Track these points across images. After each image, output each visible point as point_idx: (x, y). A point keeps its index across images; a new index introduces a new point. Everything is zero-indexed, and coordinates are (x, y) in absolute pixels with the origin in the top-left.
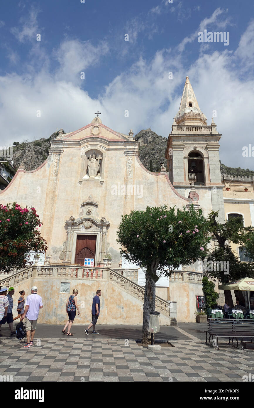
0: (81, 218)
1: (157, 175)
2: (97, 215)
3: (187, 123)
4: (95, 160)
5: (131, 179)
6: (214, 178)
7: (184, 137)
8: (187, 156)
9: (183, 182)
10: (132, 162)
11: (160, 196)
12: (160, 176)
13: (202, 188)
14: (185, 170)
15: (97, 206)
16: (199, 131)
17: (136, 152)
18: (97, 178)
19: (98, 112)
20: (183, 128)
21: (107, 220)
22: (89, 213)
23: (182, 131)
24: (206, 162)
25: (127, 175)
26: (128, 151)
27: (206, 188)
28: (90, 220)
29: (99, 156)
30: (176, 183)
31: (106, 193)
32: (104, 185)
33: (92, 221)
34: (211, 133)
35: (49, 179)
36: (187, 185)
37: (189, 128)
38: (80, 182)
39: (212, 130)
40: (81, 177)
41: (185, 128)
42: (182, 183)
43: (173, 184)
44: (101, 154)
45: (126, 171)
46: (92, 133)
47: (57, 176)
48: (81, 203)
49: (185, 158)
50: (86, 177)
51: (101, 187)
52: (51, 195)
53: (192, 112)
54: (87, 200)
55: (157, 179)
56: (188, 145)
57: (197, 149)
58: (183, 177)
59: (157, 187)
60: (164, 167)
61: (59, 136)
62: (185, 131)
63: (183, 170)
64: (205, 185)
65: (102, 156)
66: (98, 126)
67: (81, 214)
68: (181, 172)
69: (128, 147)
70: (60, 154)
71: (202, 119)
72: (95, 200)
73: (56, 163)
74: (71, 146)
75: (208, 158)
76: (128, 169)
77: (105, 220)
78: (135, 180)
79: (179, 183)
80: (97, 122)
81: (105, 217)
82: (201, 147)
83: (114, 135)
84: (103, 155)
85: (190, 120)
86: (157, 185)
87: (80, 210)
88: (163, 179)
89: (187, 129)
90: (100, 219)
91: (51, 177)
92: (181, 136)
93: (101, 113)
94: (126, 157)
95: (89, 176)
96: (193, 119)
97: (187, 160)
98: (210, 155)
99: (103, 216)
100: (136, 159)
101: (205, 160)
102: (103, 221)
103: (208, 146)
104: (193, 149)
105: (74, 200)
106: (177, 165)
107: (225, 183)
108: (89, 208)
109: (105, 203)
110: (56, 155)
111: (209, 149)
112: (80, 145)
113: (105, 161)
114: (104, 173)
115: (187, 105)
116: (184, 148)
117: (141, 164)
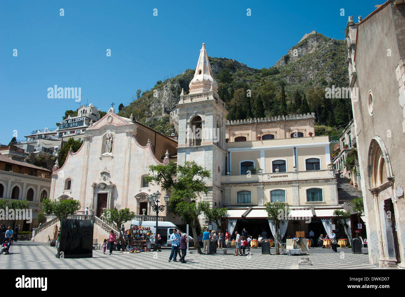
0: (100, 183)
1: (144, 148)
2: (109, 179)
4: (109, 141)
5: (129, 152)
8: (189, 122)
10: (129, 140)
12: (146, 148)
15: (108, 174)
16: (200, 98)
18: (110, 154)
20: (188, 97)
22: (104, 179)
25: (126, 150)
26: (128, 132)
27: (201, 147)
29: (111, 138)
30: (179, 145)
31: (114, 164)
32: (113, 159)
33: (105, 184)
34: (208, 98)
38: (100, 158)
39: (209, 96)
40: (101, 154)
42: (184, 145)
45: (126, 147)
46: (107, 121)
48: (101, 172)
50: (104, 154)
52: (85, 169)
54: (103, 170)
55: (144, 151)
56: (191, 112)
57: (198, 114)
58: (185, 139)
62: (189, 101)
63: (185, 134)
64: (201, 145)
67: (100, 180)
68: (184, 136)
69: (128, 129)
70: (90, 139)
72: (107, 170)
73: (87, 146)
74: (95, 133)
75: (204, 121)
76: (127, 145)
77: (112, 183)
78: (131, 153)
79: (181, 145)
80: (111, 112)
82: (200, 113)
83: (120, 121)
84: (113, 137)
85: (196, 88)
86: (144, 156)
87: (100, 177)
88: (148, 150)
89: (191, 98)
91: (85, 156)
94: (126, 137)
95: (106, 152)
96: (198, 87)
97: (189, 125)
98: (205, 119)
100: (132, 138)
101: (202, 122)
104: (195, 115)
105: (97, 170)
106: (181, 130)
108: (104, 176)
109: (113, 171)
110: (87, 140)
111: (205, 114)
112: (101, 131)
113: (115, 141)
114: (114, 151)
115: (198, 73)
116: (187, 115)
117: (135, 141)
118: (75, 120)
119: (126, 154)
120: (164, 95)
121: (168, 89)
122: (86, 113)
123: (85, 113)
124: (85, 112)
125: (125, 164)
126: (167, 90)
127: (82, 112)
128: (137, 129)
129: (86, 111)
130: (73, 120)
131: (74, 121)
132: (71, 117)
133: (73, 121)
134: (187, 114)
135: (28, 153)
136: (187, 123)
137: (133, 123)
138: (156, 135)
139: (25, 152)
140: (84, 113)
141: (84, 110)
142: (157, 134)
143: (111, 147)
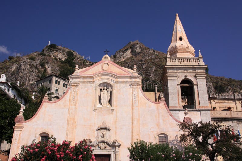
0: (97, 141)
1: (157, 103)
2: (110, 137)
3: (179, 55)
4: (106, 91)
5: (137, 107)
6: (203, 102)
7: (177, 67)
8: (180, 84)
9: (178, 105)
10: (137, 92)
11: (161, 121)
13: (193, 110)
14: (178, 96)
15: (109, 130)
16: (189, 62)
17: (140, 84)
19: (107, 50)
20: (176, 60)
21: (118, 142)
22: (103, 136)
23: (175, 62)
24: (195, 88)
26: (133, 84)
27: (196, 110)
28: (105, 142)
29: (110, 88)
30: (171, 106)
31: (116, 119)
32: (114, 112)
33: (106, 143)
34: (199, 64)
35: (69, 108)
36: (181, 109)
37: (181, 59)
38: (95, 110)
39: (199, 61)
40: (95, 106)
41: (177, 60)
42: (177, 107)
43: (169, 108)
44: (111, 86)
45: (132, 100)
46: (102, 69)
47: (75, 105)
48: (96, 128)
49: (178, 85)
50: (99, 106)
51: (112, 114)
53: (182, 46)
54: (101, 126)
56: (180, 74)
57: (188, 77)
58: (177, 101)
59: (158, 114)
60: (163, 97)
61: (75, 71)
62: (177, 63)
63: (177, 96)
64: (196, 108)
65: (112, 89)
66: (108, 63)
67: (97, 137)
68: (176, 97)
69: (133, 80)
70: (77, 87)
71: (191, 51)
72: (107, 125)
73: (74, 95)
74: (86, 80)
75: (197, 85)
76: (134, 99)
77: (117, 142)
78: (140, 108)
79: (174, 107)
80: (106, 59)
81: (117, 140)
82: (191, 76)
83: (121, 70)
84: (113, 87)
85: (181, 52)
86: (158, 112)
87: (96, 133)
88: (163, 106)
89: (179, 60)
90: (113, 141)
91: (70, 106)
92: (174, 67)
93: (109, 52)
94: (131, 89)
95: (101, 104)
96: (183, 52)
97: (179, 87)
98: (198, 83)
99: (116, 139)
100: (139, 90)
101: (195, 87)
102: (115, 143)
103: (196, 75)
104: (184, 78)
105: (91, 125)
106: (172, 92)
107: (211, 100)
108: (104, 132)
109: (116, 128)
110: (74, 88)
111: (198, 78)
112: (94, 79)
113: (115, 92)
114: (114, 103)
115: (178, 39)
116: (177, 77)
125: (133, 120)
137: (138, 75)
143: (109, 99)
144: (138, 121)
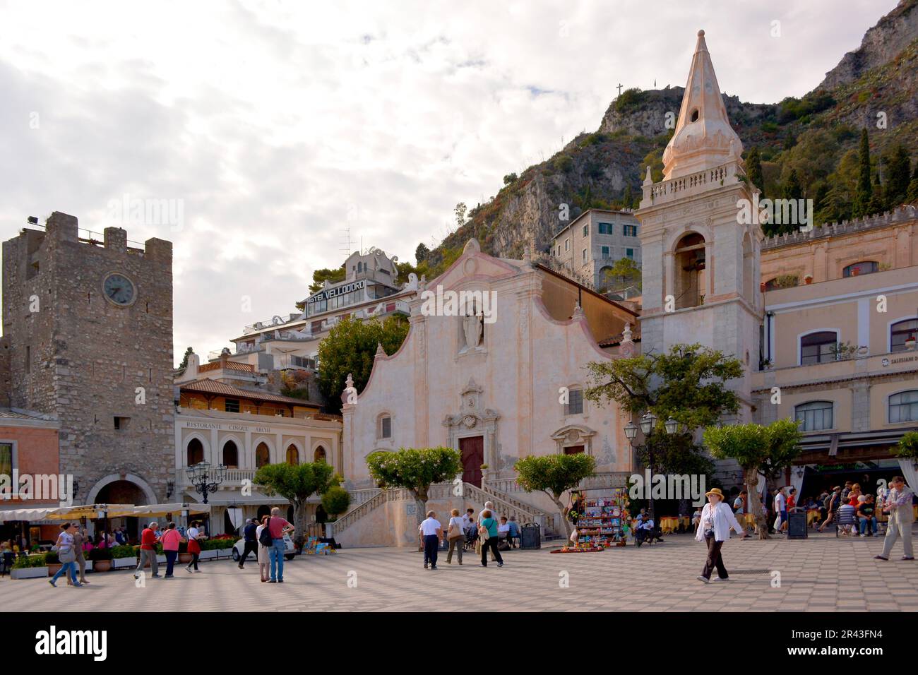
0: (461, 415)
1: (566, 325)
2: (483, 405)
3: (679, 170)
4: (474, 318)
5: (527, 340)
8: (671, 249)
9: (660, 305)
10: (526, 310)
12: (571, 325)
14: (664, 281)
15: (481, 393)
16: (697, 185)
17: (533, 291)
18: (478, 348)
20: (665, 188)
21: (495, 412)
22: (471, 405)
23: (663, 194)
24: (708, 252)
25: (520, 335)
28: (473, 416)
30: (646, 311)
31: (492, 371)
32: (489, 358)
33: (475, 417)
34: (722, 183)
35: (416, 363)
36: (665, 312)
37: (678, 183)
40: (456, 352)
42: (658, 309)
47: (424, 357)
48: (461, 392)
50: (464, 349)
51: (485, 361)
53: (690, 139)
54: (467, 386)
55: (567, 333)
57: (694, 228)
58: (660, 295)
59: (567, 346)
63: (660, 282)
64: (703, 304)
66: (474, 257)
67: (462, 407)
68: (658, 285)
69: (519, 284)
70: (424, 321)
72: (478, 384)
73: (421, 336)
75: (712, 244)
76: (522, 324)
77: (491, 412)
78: (533, 341)
79: (651, 311)
80: (471, 249)
81: (492, 408)
82: (699, 224)
85: (686, 160)
86: (567, 343)
87: (461, 402)
88: (577, 329)
89: (674, 187)
91: (417, 360)
94: (518, 304)
95: (468, 346)
96: (691, 156)
97: (669, 258)
98: (716, 237)
99: (489, 407)
100: (534, 304)
101: (706, 249)
102: (488, 413)
103: (713, 217)
104: (684, 231)
105: (452, 389)
106: (650, 274)
108: (471, 398)
109: (491, 387)
110: (419, 324)
111: (716, 223)
114: (488, 341)
115: (688, 118)
116: (664, 234)
117: (541, 312)
118: (341, 289)
119: (520, 345)
120: (528, 209)
121: (538, 191)
122: (365, 269)
123: (363, 270)
124: (363, 267)
125: (520, 367)
126: (535, 194)
127: (357, 269)
128: (543, 282)
129: (365, 264)
130: (337, 291)
131: (341, 292)
132: (332, 283)
133: (337, 293)
134: (663, 231)
135: (263, 371)
136: (665, 254)
137: (532, 270)
138: (580, 293)
139: (256, 369)
140: (360, 270)
141: (360, 264)
142: (582, 291)
143: (480, 333)
144: (531, 367)
